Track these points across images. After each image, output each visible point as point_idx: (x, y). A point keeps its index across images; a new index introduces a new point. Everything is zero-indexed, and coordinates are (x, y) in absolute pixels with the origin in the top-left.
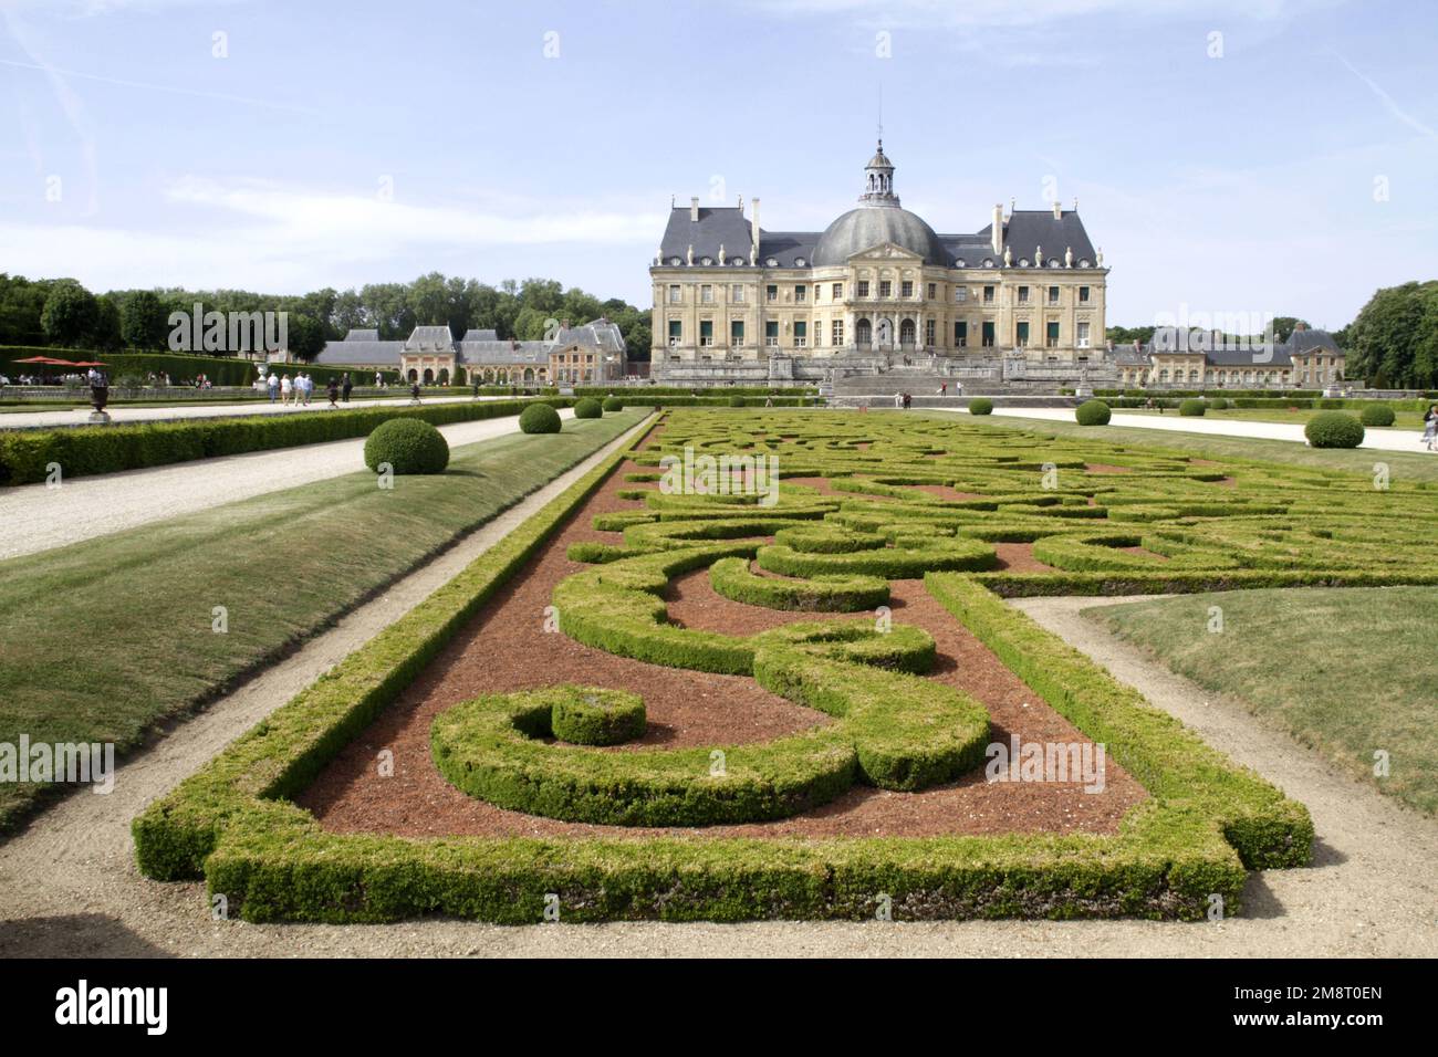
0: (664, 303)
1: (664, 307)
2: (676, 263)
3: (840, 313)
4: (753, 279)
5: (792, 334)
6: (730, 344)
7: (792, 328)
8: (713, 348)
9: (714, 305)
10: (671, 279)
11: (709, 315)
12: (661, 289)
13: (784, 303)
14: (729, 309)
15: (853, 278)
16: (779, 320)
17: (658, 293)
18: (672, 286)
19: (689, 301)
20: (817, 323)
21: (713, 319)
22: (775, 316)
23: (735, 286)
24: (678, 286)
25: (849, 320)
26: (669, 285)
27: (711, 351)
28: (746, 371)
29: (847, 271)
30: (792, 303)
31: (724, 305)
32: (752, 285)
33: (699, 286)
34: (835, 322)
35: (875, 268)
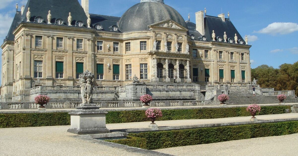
0: (31, 47)
1: (31, 50)
2: (40, 21)
3: (145, 59)
4: (89, 36)
5: (112, 71)
6: (75, 77)
7: (112, 68)
8: (64, 80)
9: (65, 51)
10: (36, 32)
11: (61, 57)
12: (29, 37)
13: (107, 52)
14: (74, 54)
15: (154, 38)
16: (104, 62)
17: (27, 40)
18: (36, 36)
19: (48, 47)
20: (127, 65)
21: (64, 60)
22: (102, 60)
23: (78, 40)
24: (41, 37)
25: (152, 63)
26: (34, 36)
27: (63, 82)
28: (100, 95)
29: (150, 34)
30: (112, 52)
31: (71, 52)
32: (89, 40)
33: (55, 38)
34: (141, 65)
35: (165, 33)
